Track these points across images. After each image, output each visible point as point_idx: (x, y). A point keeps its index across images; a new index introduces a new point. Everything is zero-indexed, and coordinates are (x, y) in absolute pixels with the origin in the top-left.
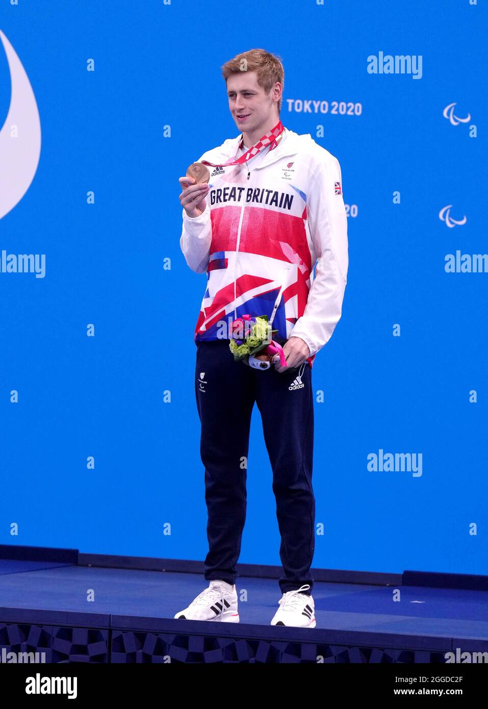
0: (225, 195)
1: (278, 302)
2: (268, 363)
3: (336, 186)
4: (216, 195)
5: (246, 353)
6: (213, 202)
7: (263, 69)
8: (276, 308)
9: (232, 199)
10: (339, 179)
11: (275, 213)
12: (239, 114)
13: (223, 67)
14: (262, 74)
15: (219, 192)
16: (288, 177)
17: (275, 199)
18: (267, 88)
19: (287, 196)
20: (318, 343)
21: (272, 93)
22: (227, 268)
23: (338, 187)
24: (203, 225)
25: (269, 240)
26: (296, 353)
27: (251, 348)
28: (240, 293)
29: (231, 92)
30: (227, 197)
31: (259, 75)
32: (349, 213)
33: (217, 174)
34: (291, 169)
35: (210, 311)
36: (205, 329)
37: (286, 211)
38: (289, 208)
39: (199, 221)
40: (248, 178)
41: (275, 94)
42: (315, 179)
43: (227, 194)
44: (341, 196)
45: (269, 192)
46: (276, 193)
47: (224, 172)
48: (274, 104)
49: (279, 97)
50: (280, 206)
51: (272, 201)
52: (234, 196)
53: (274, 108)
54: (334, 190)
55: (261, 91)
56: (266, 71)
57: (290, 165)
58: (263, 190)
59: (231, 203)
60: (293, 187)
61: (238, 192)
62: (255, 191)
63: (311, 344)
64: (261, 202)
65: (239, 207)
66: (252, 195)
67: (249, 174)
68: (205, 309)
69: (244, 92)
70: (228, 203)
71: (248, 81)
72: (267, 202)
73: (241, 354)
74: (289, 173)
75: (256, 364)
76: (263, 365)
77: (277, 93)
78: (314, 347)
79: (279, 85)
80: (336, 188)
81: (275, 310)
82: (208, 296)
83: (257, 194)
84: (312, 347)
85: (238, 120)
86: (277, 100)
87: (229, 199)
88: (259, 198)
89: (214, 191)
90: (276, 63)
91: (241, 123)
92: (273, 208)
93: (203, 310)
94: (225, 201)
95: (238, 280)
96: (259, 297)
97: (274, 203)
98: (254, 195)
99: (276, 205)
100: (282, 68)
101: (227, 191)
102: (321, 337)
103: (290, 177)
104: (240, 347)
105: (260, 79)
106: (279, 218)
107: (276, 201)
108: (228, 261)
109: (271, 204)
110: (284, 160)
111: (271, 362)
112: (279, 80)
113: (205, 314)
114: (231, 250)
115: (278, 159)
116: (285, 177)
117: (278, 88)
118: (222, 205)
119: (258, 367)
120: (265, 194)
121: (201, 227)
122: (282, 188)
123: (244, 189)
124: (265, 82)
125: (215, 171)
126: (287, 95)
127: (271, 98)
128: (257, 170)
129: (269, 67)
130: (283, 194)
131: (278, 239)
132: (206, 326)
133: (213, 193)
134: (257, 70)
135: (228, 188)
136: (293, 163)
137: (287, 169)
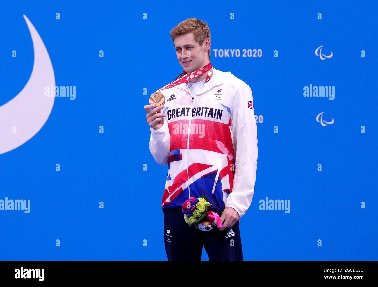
0: (178, 113)
1: (216, 179)
2: (210, 226)
3: (248, 103)
4: (172, 113)
5: (194, 221)
6: (170, 118)
7: (197, 31)
8: (215, 183)
9: (183, 115)
10: (251, 99)
11: (211, 122)
12: (184, 61)
13: (171, 32)
14: (197, 34)
15: (174, 111)
16: (218, 99)
17: (211, 113)
18: (201, 43)
19: (219, 110)
20: (244, 209)
21: (204, 45)
22: (182, 160)
23: (251, 104)
24: (164, 133)
25: (209, 140)
26: (230, 217)
27: (197, 218)
28: (191, 175)
29: (178, 48)
30: (179, 114)
31: (195, 35)
32: (258, 120)
33: (171, 100)
34: (220, 93)
35: (172, 188)
36: (170, 201)
37: (218, 120)
38: (220, 118)
39: (161, 131)
40: (193, 101)
41: (206, 46)
42: (235, 98)
43: (179, 112)
44: (252, 110)
45: (207, 108)
46: (211, 109)
47: (176, 98)
48: (206, 52)
49: (209, 48)
50: (215, 117)
51: (209, 114)
52: (184, 113)
53: (206, 54)
54: (248, 106)
55: (197, 45)
56: (199, 32)
57: (219, 91)
58: (203, 108)
59: (182, 118)
60: (222, 105)
61: (186, 110)
62: (198, 108)
63: (239, 210)
64: (202, 115)
65: (188, 120)
66: (196, 112)
67: (193, 99)
68: (169, 187)
69: (186, 47)
70: (180, 118)
71: (189, 39)
72: (206, 115)
73: (191, 223)
74: (219, 96)
75: (202, 228)
76: (208, 228)
77: (207, 45)
78: (241, 212)
79: (207, 39)
80: (249, 105)
81: (215, 185)
82: (170, 179)
83: (199, 111)
84: (240, 212)
85: (184, 65)
86: (208, 49)
87: (181, 116)
88: (200, 113)
89: (170, 111)
90: (205, 26)
91: (187, 67)
92: (210, 119)
93: (166, 188)
94: (178, 116)
95: (189, 167)
96: (204, 177)
97: (210, 116)
98: (197, 111)
99: (212, 117)
100: (209, 29)
101: (179, 110)
102: (246, 204)
103: (219, 98)
104: (190, 219)
105: (196, 37)
106: (214, 125)
107: (212, 114)
108: (183, 155)
109: (208, 116)
110: (215, 88)
111: (212, 225)
112: (208, 36)
113: (168, 191)
114: (184, 148)
115: (211, 87)
116: (216, 98)
117: (208, 41)
118: (176, 119)
119: (204, 230)
120: (204, 110)
121: (163, 135)
122: (215, 106)
123: (190, 108)
124: (199, 39)
125: (170, 98)
126: (213, 46)
127: (204, 48)
128: (198, 95)
129: (200, 29)
130: (216, 110)
131: (214, 139)
132: (171, 198)
133: (169, 112)
134: (193, 32)
135: (179, 109)
136: (221, 90)
137: (218, 93)
